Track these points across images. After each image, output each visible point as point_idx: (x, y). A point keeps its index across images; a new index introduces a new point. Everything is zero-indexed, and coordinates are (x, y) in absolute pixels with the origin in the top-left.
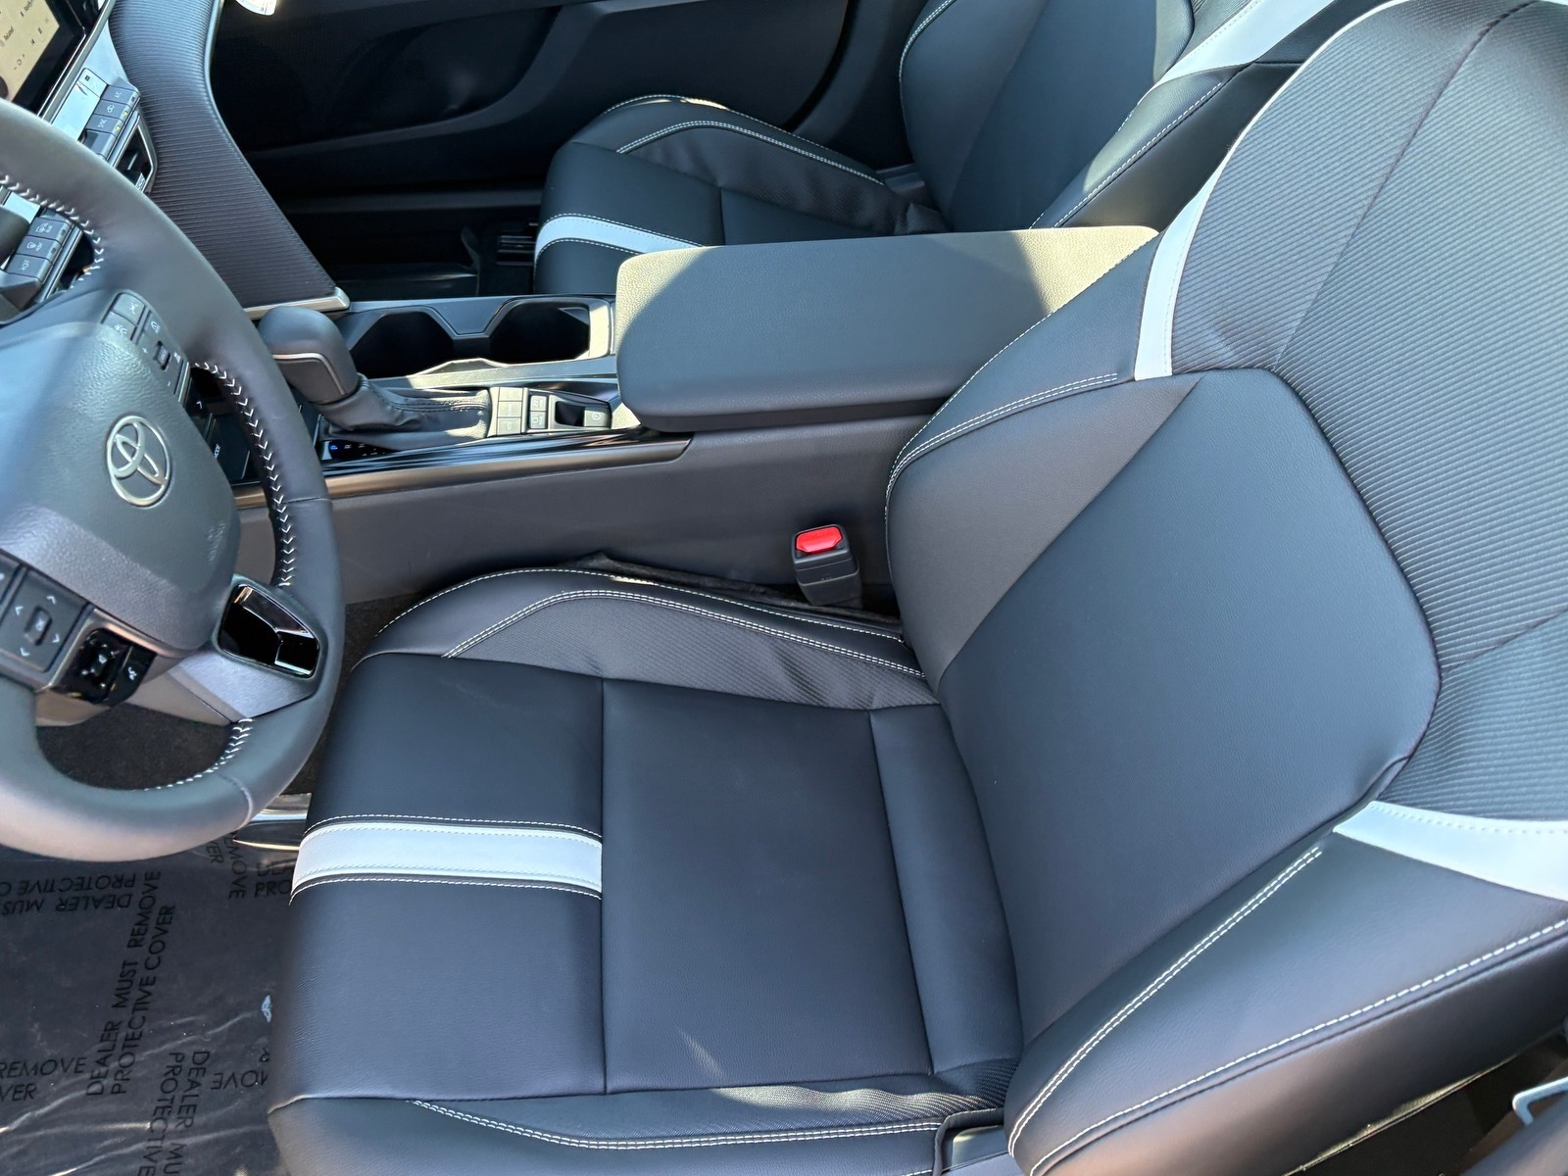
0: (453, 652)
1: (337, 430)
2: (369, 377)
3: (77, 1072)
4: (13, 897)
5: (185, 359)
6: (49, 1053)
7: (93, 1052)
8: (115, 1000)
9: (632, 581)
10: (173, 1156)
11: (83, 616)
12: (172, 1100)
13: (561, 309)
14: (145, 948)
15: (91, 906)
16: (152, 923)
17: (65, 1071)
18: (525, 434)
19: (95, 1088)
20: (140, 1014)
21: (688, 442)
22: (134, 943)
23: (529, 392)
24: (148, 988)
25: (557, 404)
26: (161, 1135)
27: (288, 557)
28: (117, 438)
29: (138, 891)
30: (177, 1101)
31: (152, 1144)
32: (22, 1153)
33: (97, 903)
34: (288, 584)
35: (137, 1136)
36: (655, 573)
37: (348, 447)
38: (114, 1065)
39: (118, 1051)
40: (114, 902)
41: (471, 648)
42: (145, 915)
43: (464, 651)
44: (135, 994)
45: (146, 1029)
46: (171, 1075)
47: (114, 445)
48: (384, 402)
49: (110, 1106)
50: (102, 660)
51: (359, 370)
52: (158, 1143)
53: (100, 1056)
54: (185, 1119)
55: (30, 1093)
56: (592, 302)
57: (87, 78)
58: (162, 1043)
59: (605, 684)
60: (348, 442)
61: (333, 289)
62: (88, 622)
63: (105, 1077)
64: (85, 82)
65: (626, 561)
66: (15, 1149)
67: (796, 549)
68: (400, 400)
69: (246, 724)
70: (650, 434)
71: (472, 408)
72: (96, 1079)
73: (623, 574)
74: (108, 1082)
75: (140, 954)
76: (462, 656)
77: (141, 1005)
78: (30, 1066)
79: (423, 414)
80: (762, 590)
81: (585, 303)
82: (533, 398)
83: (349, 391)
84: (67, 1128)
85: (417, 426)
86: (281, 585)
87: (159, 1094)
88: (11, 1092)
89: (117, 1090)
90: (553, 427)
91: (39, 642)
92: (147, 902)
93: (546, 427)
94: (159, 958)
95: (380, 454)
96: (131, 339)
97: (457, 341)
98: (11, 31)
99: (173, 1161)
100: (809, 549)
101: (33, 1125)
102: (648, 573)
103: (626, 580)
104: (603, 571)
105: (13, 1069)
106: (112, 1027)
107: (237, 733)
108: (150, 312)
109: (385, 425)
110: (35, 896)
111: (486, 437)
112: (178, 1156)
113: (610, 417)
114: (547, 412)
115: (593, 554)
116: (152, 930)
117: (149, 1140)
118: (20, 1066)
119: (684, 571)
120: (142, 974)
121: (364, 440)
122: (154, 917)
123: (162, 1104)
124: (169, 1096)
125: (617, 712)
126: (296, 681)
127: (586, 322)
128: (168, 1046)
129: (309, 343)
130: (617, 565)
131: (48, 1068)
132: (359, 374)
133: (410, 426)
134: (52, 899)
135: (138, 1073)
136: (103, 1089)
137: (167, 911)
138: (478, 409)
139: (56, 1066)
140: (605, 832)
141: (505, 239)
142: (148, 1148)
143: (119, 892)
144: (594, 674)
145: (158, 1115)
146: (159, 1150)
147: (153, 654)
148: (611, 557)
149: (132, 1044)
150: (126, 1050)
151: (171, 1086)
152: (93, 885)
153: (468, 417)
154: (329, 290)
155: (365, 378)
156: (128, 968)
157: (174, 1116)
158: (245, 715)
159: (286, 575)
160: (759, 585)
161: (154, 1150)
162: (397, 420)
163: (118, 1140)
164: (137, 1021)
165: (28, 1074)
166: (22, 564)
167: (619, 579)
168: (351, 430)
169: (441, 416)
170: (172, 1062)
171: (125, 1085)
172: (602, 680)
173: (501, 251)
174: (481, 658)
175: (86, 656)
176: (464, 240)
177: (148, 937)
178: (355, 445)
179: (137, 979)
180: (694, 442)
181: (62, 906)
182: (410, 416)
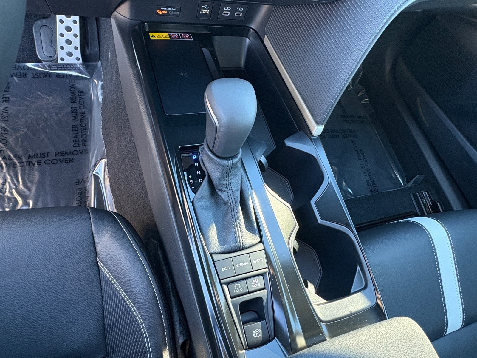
23: (265, 273)
81: (369, 286)
111: (211, 254)
141: (425, 194)
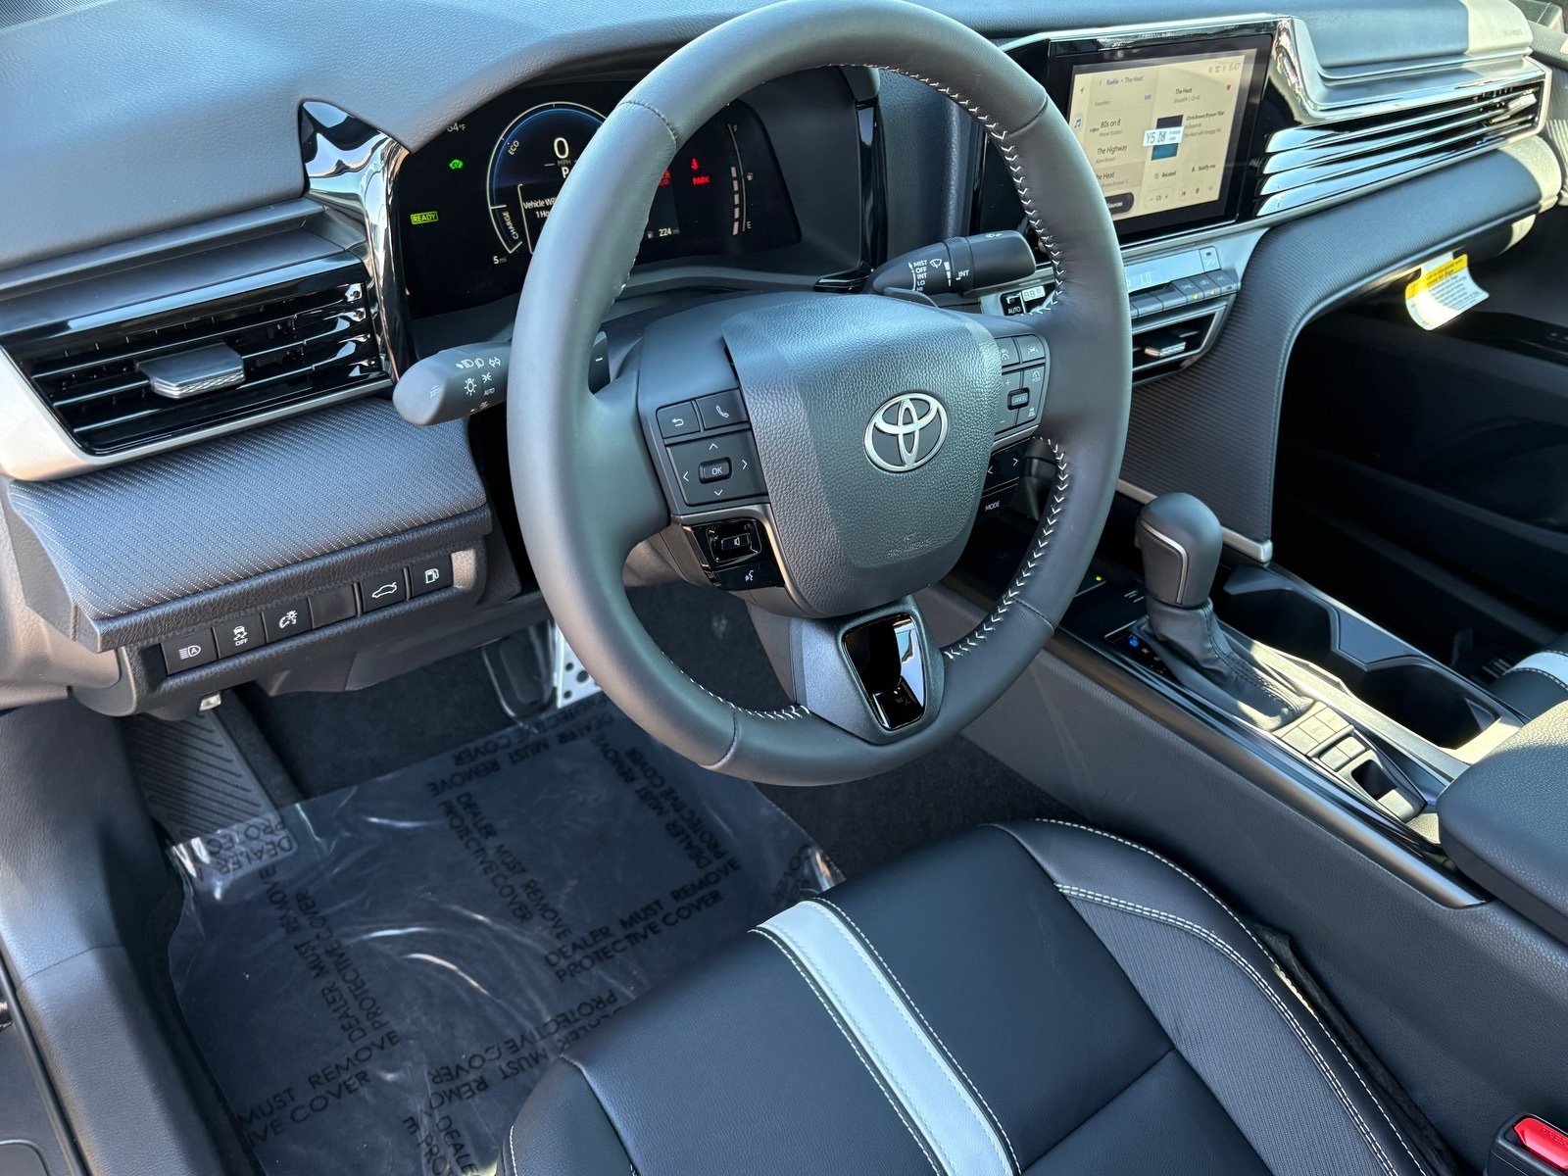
0: (1066, 888)
1: (1149, 630)
2: (1216, 610)
3: (558, 936)
4: (657, 792)
5: (1038, 421)
6: (560, 907)
7: (577, 935)
8: (626, 918)
9: (1293, 989)
10: (534, 1056)
11: (754, 500)
12: (577, 1020)
13: (1468, 701)
14: (679, 905)
15: (684, 844)
16: (700, 894)
17: (554, 927)
18: (1309, 758)
19: (553, 958)
20: (625, 943)
21: (1478, 902)
22: (676, 896)
24: (650, 933)
25: (1369, 763)
26: (544, 1034)
27: (974, 639)
28: (906, 401)
29: (716, 865)
30: (578, 1025)
31: (535, 1033)
32: (479, 948)
33: (689, 846)
34: (951, 657)
35: (535, 1016)
36: (1327, 1008)
37: (1145, 651)
38: (578, 957)
39: (590, 951)
40: (698, 857)
41: (1085, 901)
42: (703, 884)
43: (1077, 898)
44: (639, 928)
45: (619, 956)
46: (594, 1004)
47: (899, 404)
48: (1209, 637)
49: (545, 977)
50: (737, 542)
51: (1211, 596)
52: (538, 1037)
53: (578, 942)
54: (568, 1042)
55: (523, 917)
56: (1506, 715)
57: (1209, 254)
58: (614, 977)
59: (1170, 1054)
60: (1148, 648)
61: (1266, 539)
62: (756, 508)
63: (566, 958)
64: (1205, 255)
65: (1305, 966)
66: (479, 941)
67: (1513, 1127)
68: (1225, 648)
69: (802, 712)
70: (1441, 859)
71: (1282, 701)
72: (561, 953)
73: (1290, 975)
74: (564, 964)
75: (671, 906)
76: (1072, 901)
77: (633, 938)
78: (544, 902)
79: (1234, 675)
80: (1438, 1144)
82: (1351, 739)
83: (1185, 604)
84: (513, 964)
85: (1220, 680)
86: (946, 653)
87: (575, 1007)
88: (517, 905)
89: (560, 976)
90: (1344, 776)
91: (704, 481)
92: (713, 878)
93: (1337, 770)
94: (676, 921)
95: (1164, 675)
96: (1003, 367)
97: (1333, 653)
98: (1174, 174)
99: (530, 1060)
100: (1530, 1143)
101: (501, 938)
102: (1320, 1001)
103: (1288, 982)
104: (1272, 953)
105: (535, 892)
106: (605, 932)
107: (789, 710)
108: (1044, 364)
109: (1191, 656)
110: (667, 804)
112: (536, 1061)
113: (1416, 815)
114: (1351, 760)
115: (1277, 930)
116: (692, 900)
117: (537, 1029)
118: (540, 895)
119: (1362, 1038)
120: (657, 919)
121: (1163, 655)
122: (705, 892)
123: (569, 1016)
124: (577, 1016)
125: (1155, 1088)
126: (871, 719)
127: (1482, 727)
128: (614, 983)
129: (1185, 536)
130: (1294, 963)
131: (548, 915)
132: (1210, 600)
133: (1211, 674)
134: (671, 816)
135: (582, 979)
136: (555, 965)
137: (716, 897)
138: (1287, 706)
139: (553, 919)
140: (1027, 1172)
142: (531, 1033)
143: (707, 853)
144: (1171, 1036)
145: (560, 1019)
146: (533, 1042)
147: (782, 583)
148: (1295, 947)
149: (602, 956)
150: (594, 956)
151: (586, 1010)
152: (699, 833)
153: (1269, 705)
154: (1261, 538)
155: (1211, 606)
156: (655, 907)
157: (564, 1032)
158: (809, 704)
159: (959, 650)
160: (1439, 1135)
161: (531, 1039)
162: (1207, 661)
163: (526, 1008)
164: (620, 946)
165: (537, 905)
166: (748, 421)
167: (1282, 976)
168: (1160, 639)
169: (1248, 688)
170: (605, 997)
171: (567, 977)
172: (1173, 1047)
173: (1485, 668)
174: (1085, 917)
175: (727, 527)
176: (1458, 639)
177: (687, 901)
178: (1153, 653)
179: (651, 919)
180: (1484, 908)
181: (671, 827)
182: (1222, 667)
